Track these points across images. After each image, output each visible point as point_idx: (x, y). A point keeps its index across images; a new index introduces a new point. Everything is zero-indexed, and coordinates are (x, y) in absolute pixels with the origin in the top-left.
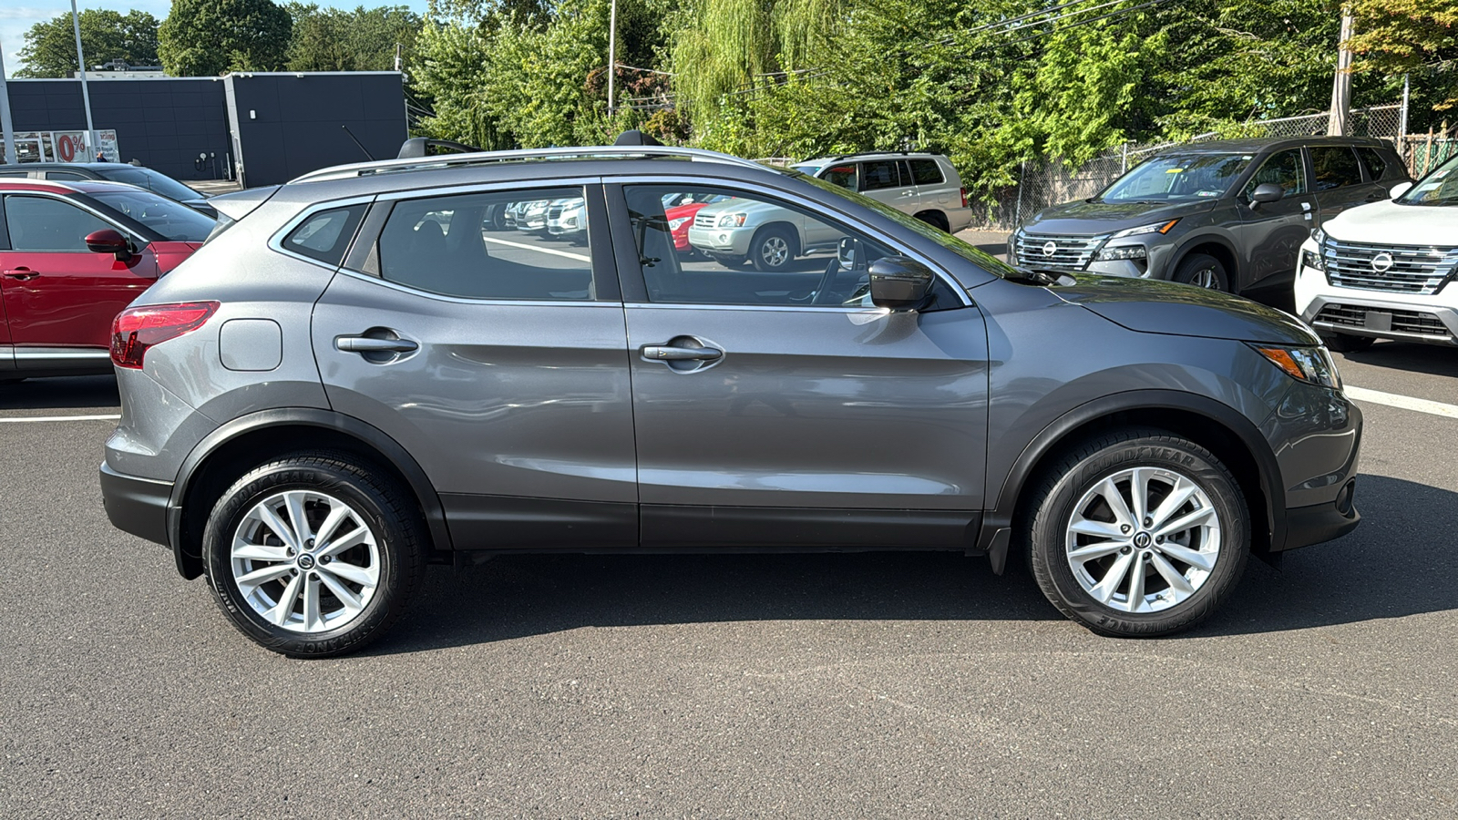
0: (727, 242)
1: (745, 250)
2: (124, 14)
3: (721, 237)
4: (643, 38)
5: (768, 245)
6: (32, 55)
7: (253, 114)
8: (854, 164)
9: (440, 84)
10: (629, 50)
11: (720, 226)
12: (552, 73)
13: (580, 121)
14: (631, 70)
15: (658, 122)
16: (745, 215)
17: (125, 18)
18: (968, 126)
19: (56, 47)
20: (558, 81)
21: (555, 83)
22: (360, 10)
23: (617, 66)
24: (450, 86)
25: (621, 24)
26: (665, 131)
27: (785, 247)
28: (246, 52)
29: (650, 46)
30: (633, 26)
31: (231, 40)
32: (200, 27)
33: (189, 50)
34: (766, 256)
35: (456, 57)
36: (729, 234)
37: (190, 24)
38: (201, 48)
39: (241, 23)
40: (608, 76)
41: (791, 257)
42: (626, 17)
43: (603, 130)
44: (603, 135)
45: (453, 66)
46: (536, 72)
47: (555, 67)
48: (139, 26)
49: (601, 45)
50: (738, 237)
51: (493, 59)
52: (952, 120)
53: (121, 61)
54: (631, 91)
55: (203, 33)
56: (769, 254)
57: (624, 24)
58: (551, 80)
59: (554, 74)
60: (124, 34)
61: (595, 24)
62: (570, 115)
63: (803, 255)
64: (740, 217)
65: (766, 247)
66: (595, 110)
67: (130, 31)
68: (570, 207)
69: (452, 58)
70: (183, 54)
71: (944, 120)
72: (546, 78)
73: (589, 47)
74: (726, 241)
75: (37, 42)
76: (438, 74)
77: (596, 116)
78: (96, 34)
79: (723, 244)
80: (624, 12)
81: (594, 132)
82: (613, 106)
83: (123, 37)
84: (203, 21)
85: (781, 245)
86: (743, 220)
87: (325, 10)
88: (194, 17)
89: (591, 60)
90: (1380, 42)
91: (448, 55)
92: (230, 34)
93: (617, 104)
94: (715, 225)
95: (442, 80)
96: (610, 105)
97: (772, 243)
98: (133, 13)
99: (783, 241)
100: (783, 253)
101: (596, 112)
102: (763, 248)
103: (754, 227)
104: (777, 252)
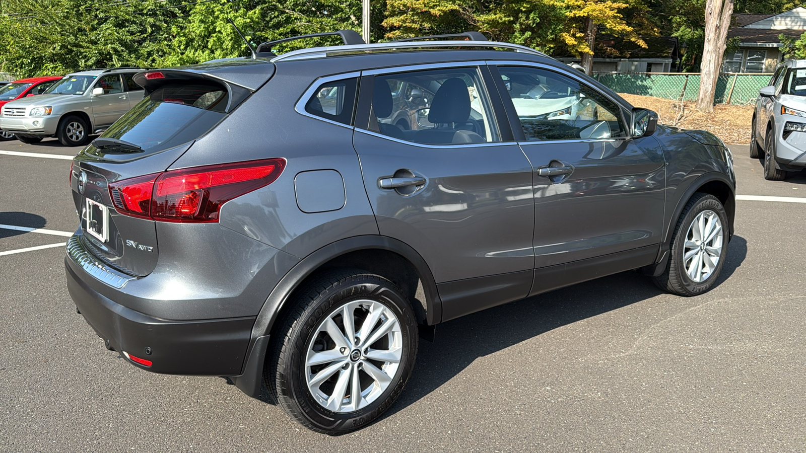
0: (39, 126)
1: (54, 131)
3: (34, 123)
5: (70, 127)
11: (31, 115)
16: (52, 106)
18: (144, 55)
27: (81, 128)
34: (69, 134)
36: (40, 120)
41: (86, 134)
50: (48, 122)
52: (132, 51)
56: (71, 133)
63: (94, 133)
64: (47, 108)
65: (69, 129)
71: (127, 51)
79: (36, 127)
85: (78, 127)
86: (50, 110)
90: (404, 21)
94: (27, 114)
97: (72, 125)
99: (79, 124)
100: (80, 132)
102: (67, 130)
103: (59, 116)
104: (76, 131)
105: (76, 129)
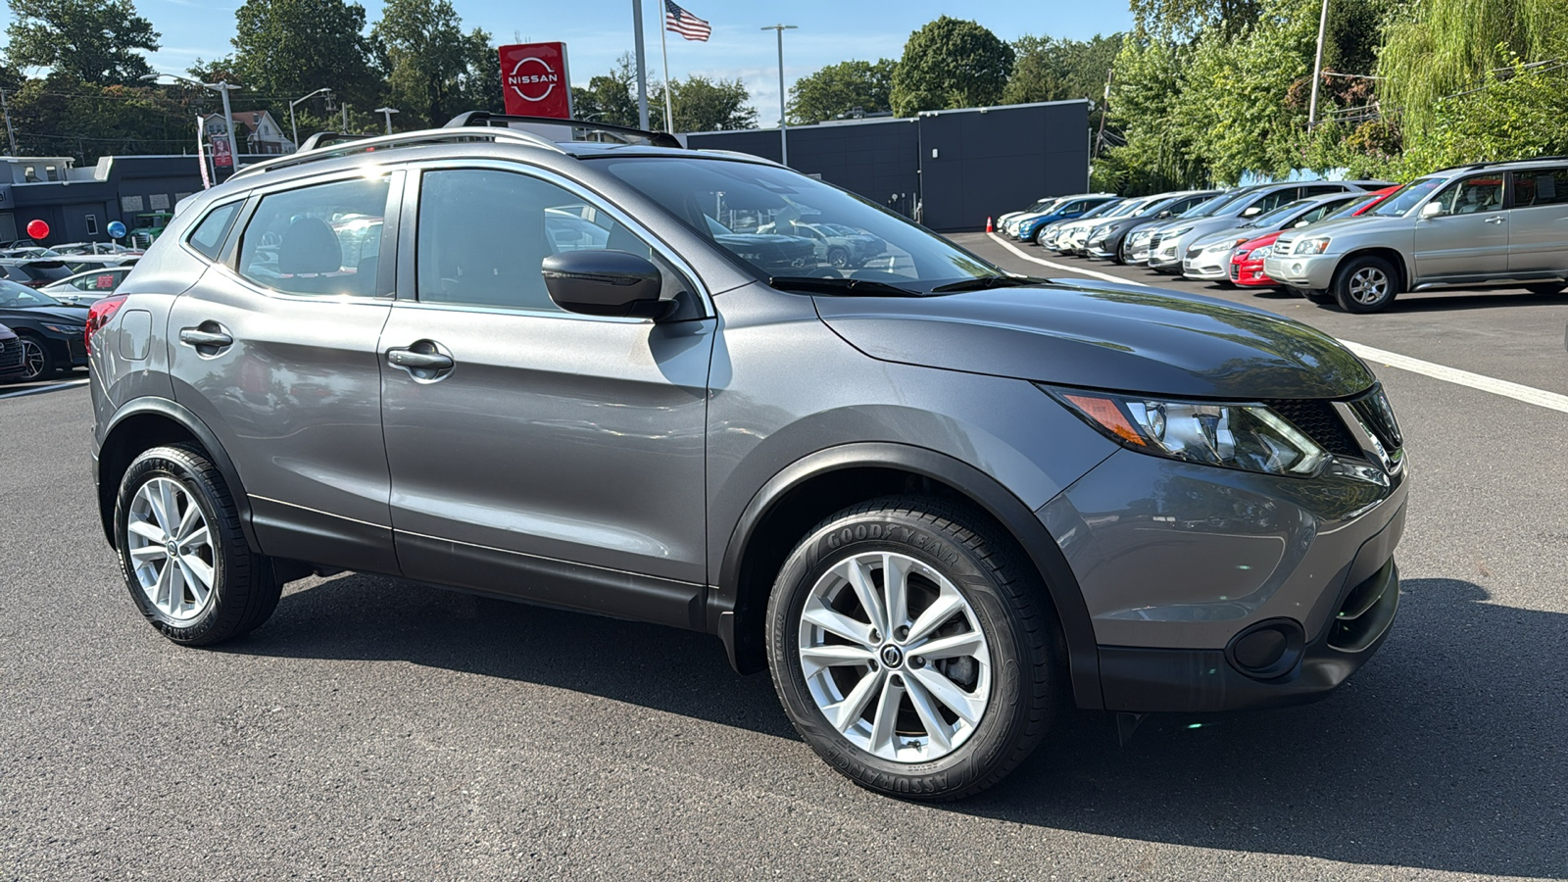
0: (1301, 273)
1: (1325, 283)
2: (873, 63)
3: (1295, 267)
4: (1363, 39)
5: (1359, 277)
6: (794, 108)
7: (935, 153)
8: (1500, 173)
9: (1134, 110)
10: (1344, 55)
11: (1296, 253)
12: (1246, 88)
13: (1272, 140)
14: (1343, 78)
15: (1364, 136)
16: (1329, 239)
17: (874, 67)
19: (813, 99)
20: (1253, 97)
21: (1250, 99)
22: (1097, 39)
23: (1325, 73)
24: (1144, 111)
25: (1336, 26)
26: (1371, 146)
27: (1383, 281)
28: (963, 91)
29: (1369, 48)
30: (1351, 26)
31: (953, 81)
32: (926, 69)
33: (913, 94)
34: (1355, 290)
35: (1155, 79)
36: (1304, 263)
37: (917, 67)
38: (925, 90)
39: (964, 62)
40: (1312, 86)
41: (1392, 294)
42: (1342, 19)
43: (1297, 149)
44: (1298, 155)
45: (1151, 89)
46: (1228, 87)
47: (1250, 81)
48: (885, 73)
49: (1308, 51)
50: (1316, 267)
51: (1188, 77)
53: (859, 109)
54: (1341, 102)
55: (928, 76)
56: (1360, 288)
57: (1340, 25)
58: (1245, 95)
59: (1249, 89)
60: (872, 83)
61: (1305, 27)
62: (1264, 134)
63: (1410, 291)
64: (1322, 242)
65: (1356, 280)
66: (1292, 125)
67: (878, 80)
68: (1174, 235)
69: (1150, 80)
70: (908, 98)
72: (1239, 94)
73: (1293, 54)
74: (1300, 271)
75: (799, 96)
76: (1133, 99)
77: (1293, 132)
78: (848, 84)
79: (1297, 275)
80: (1341, 11)
81: (1288, 151)
82: (1315, 119)
83: (870, 86)
84: (930, 63)
85: (1378, 277)
86: (1325, 245)
87: (1058, 41)
88: (921, 60)
89: (1294, 69)
91: (1146, 77)
92: (951, 74)
93: (1319, 117)
94: (1291, 252)
95: (1137, 104)
96: (1311, 120)
97: (1365, 275)
98: (881, 62)
99: (1381, 273)
100: (1380, 288)
101: (1293, 128)
102: (1351, 282)
103: (1338, 255)
104: (1371, 286)
105: (1372, 281)
